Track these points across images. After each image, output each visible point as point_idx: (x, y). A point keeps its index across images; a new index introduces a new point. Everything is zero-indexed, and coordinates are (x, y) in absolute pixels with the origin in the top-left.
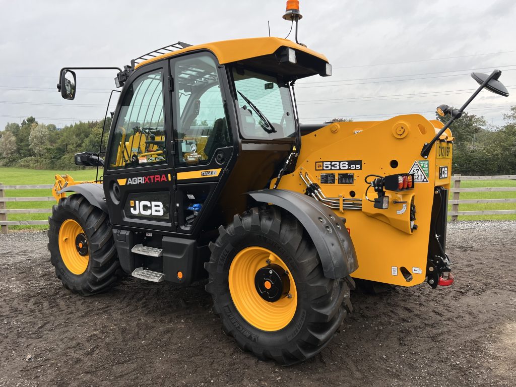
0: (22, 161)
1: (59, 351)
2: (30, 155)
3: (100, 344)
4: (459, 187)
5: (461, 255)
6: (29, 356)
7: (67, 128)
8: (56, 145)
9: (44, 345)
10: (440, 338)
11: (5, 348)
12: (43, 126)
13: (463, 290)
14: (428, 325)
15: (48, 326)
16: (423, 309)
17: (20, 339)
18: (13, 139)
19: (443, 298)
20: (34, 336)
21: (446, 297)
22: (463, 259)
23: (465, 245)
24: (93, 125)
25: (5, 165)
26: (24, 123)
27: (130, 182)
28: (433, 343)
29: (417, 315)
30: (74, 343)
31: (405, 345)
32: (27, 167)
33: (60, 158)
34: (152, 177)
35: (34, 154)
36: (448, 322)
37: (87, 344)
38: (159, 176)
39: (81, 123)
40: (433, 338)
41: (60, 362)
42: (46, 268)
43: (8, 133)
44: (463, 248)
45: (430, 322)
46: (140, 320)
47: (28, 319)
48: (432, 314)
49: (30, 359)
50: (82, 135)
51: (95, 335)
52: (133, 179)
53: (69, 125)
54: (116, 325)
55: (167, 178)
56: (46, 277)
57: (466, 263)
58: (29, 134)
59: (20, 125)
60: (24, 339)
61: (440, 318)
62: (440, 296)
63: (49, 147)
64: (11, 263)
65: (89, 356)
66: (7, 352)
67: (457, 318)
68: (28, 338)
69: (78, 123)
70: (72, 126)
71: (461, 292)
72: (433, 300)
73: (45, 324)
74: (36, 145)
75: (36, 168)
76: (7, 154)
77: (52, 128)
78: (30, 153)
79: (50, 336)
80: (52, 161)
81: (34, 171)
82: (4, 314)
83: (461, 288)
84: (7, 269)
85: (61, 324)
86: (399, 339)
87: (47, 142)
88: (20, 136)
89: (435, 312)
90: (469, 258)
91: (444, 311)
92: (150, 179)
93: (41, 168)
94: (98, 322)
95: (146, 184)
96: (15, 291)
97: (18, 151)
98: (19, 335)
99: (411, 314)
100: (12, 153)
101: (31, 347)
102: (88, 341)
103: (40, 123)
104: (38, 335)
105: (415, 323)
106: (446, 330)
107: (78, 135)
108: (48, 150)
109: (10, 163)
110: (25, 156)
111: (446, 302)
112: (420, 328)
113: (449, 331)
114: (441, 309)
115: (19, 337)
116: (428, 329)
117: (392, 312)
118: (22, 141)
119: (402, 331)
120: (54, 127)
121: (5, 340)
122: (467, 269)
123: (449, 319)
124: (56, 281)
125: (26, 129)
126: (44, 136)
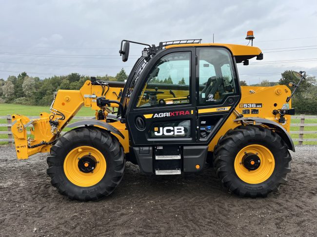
0: (17, 100)
1: (54, 226)
2: (23, 97)
3: (80, 222)
4: (304, 123)
5: (309, 168)
6: (35, 229)
7: (46, 79)
8: (39, 90)
9: (44, 222)
10: (303, 224)
11: (19, 223)
12: (32, 78)
13: (314, 192)
14: (294, 215)
15: (45, 209)
16: (289, 204)
17: (28, 218)
18: (13, 86)
19: (301, 197)
20: (36, 215)
21: (303, 196)
22: (310, 171)
23: (310, 161)
24: (63, 78)
25: (6, 102)
26: (19, 76)
27: (156, 116)
28: (299, 227)
29: (285, 208)
30: (63, 221)
31: (280, 228)
32: (21, 103)
33: (42, 98)
34: (177, 112)
35: (25, 96)
36: (307, 213)
37: (72, 222)
38: (183, 112)
39: (55, 76)
40: (299, 224)
41: (55, 233)
42: (39, 170)
43: (9, 82)
44: (310, 163)
45: (295, 213)
46: (104, 206)
47: (32, 204)
48: (296, 208)
49: (36, 231)
50: (57, 84)
51: (76, 216)
52: (160, 114)
53: (48, 78)
54: (89, 209)
55: (190, 113)
56: (40, 176)
57: (313, 173)
58: (22, 83)
59: (17, 77)
60: (31, 218)
61: (301, 210)
62: (298, 195)
63: (35, 91)
64: (17, 166)
65: (74, 230)
66: (20, 226)
67: (312, 210)
68: (33, 217)
69: (54, 76)
70: (49, 78)
71: (313, 193)
72: (295, 198)
73: (43, 207)
74: (27, 90)
75: (25, 104)
76: (8, 95)
77: (37, 79)
78: (23, 95)
79: (47, 216)
80: (36, 100)
81: (25, 106)
82: (16, 200)
83: (312, 190)
84: (14, 170)
85: (53, 208)
86: (276, 224)
87: (34, 88)
88: (16, 84)
89: (297, 206)
90: (314, 170)
91: (303, 205)
92: (175, 114)
93: (29, 105)
94: (77, 207)
95: (171, 117)
96: (22, 185)
97: (15, 94)
98: (27, 215)
99: (281, 207)
100: (11, 95)
101: (35, 223)
102: (72, 219)
103: (30, 76)
104: (39, 215)
105: (285, 213)
106: (306, 218)
107: (53, 84)
108: (34, 93)
109: (10, 101)
110: (19, 97)
111: (303, 199)
112: (289, 216)
113: (309, 219)
114: (300, 204)
115: (27, 216)
116: (294, 217)
117: (269, 205)
118: (18, 87)
119: (277, 219)
120: (38, 79)
121: (18, 218)
122: (314, 178)
123: (307, 211)
124: (47, 179)
125: (21, 80)
126: (32, 84)
